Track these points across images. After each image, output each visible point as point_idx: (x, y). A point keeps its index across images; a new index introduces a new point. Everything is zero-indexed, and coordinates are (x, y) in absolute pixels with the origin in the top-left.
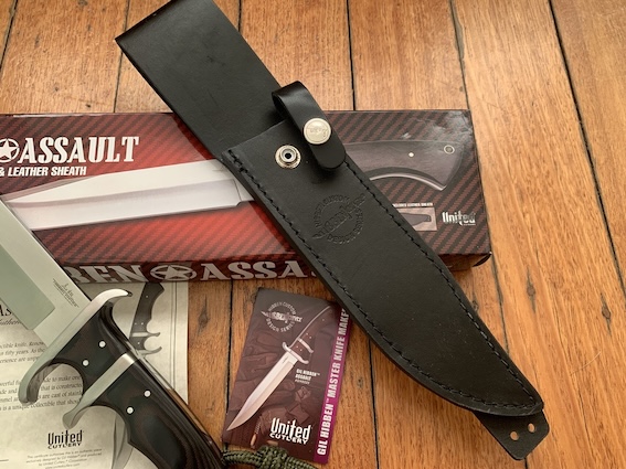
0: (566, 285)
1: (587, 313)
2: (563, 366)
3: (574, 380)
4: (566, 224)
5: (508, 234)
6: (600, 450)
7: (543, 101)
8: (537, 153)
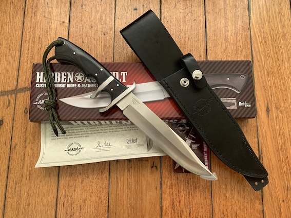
0: (281, 108)
1: (287, 119)
2: (276, 137)
3: (280, 142)
4: (284, 85)
5: (261, 89)
6: (286, 165)
7: (281, 34)
8: (276, 56)
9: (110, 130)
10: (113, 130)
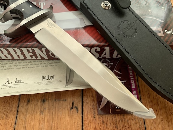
9: (24, 66)
10: (28, 66)
